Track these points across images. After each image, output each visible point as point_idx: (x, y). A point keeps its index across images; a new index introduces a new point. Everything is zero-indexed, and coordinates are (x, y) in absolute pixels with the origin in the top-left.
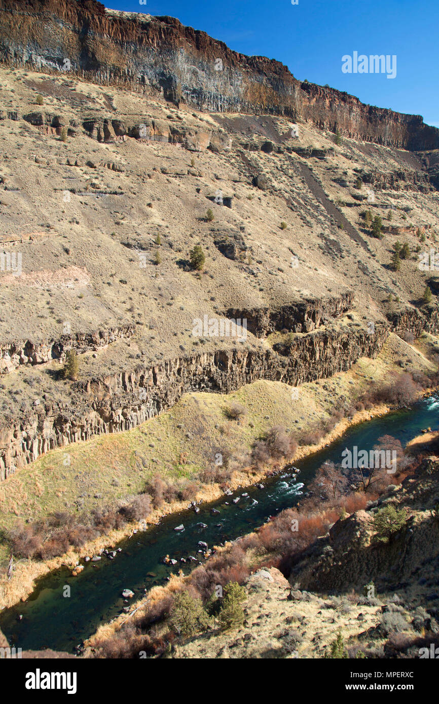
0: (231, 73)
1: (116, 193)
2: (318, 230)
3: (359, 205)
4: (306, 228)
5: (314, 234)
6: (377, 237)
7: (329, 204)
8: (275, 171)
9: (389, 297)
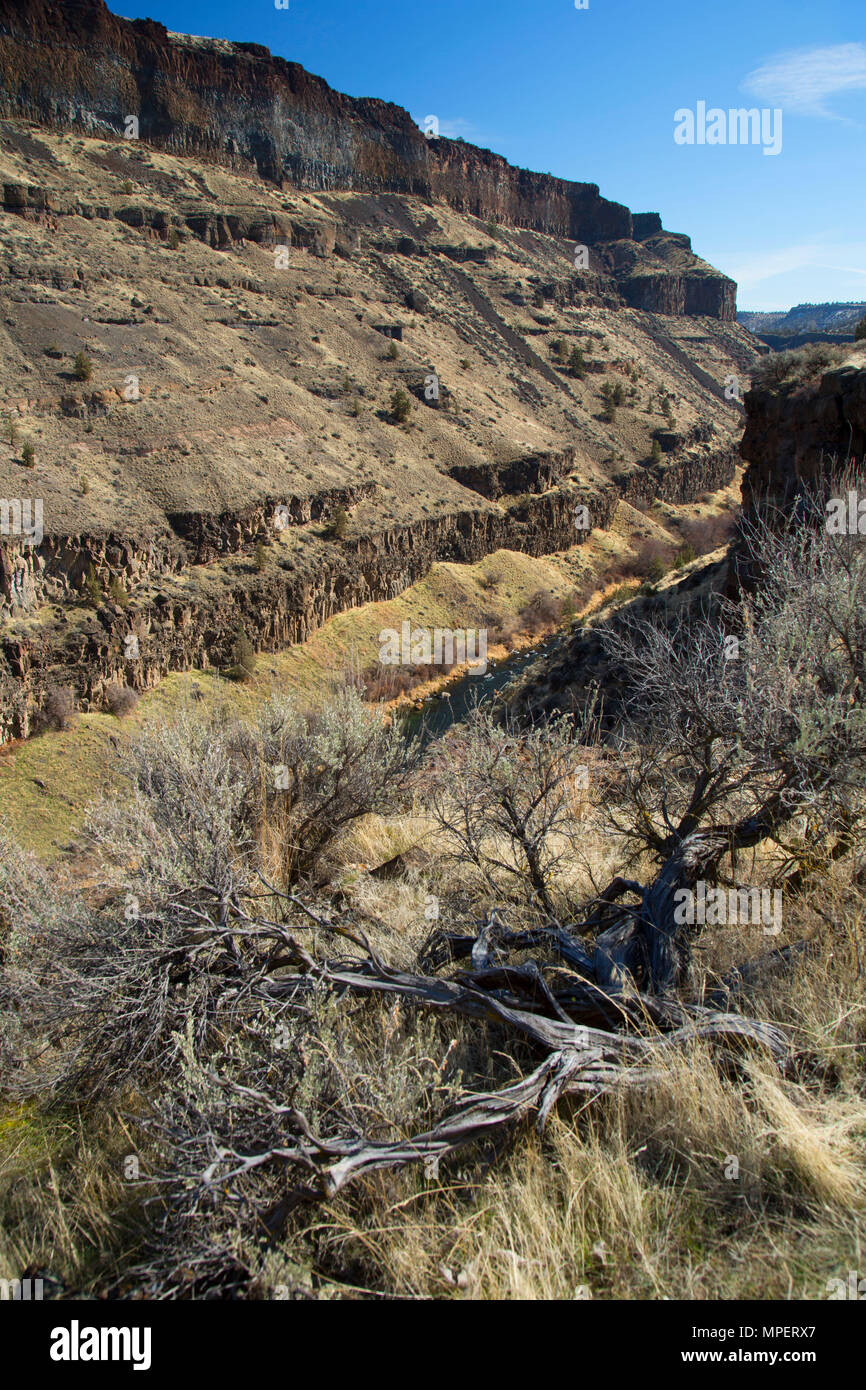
0: (337, 128)
1: (270, 324)
2: (506, 370)
3: (546, 332)
4: (489, 366)
5: (502, 375)
6: (578, 377)
7: (506, 331)
8: (427, 284)
9: (612, 455)
